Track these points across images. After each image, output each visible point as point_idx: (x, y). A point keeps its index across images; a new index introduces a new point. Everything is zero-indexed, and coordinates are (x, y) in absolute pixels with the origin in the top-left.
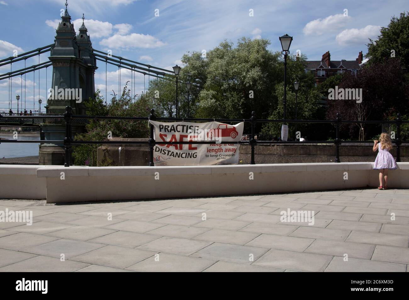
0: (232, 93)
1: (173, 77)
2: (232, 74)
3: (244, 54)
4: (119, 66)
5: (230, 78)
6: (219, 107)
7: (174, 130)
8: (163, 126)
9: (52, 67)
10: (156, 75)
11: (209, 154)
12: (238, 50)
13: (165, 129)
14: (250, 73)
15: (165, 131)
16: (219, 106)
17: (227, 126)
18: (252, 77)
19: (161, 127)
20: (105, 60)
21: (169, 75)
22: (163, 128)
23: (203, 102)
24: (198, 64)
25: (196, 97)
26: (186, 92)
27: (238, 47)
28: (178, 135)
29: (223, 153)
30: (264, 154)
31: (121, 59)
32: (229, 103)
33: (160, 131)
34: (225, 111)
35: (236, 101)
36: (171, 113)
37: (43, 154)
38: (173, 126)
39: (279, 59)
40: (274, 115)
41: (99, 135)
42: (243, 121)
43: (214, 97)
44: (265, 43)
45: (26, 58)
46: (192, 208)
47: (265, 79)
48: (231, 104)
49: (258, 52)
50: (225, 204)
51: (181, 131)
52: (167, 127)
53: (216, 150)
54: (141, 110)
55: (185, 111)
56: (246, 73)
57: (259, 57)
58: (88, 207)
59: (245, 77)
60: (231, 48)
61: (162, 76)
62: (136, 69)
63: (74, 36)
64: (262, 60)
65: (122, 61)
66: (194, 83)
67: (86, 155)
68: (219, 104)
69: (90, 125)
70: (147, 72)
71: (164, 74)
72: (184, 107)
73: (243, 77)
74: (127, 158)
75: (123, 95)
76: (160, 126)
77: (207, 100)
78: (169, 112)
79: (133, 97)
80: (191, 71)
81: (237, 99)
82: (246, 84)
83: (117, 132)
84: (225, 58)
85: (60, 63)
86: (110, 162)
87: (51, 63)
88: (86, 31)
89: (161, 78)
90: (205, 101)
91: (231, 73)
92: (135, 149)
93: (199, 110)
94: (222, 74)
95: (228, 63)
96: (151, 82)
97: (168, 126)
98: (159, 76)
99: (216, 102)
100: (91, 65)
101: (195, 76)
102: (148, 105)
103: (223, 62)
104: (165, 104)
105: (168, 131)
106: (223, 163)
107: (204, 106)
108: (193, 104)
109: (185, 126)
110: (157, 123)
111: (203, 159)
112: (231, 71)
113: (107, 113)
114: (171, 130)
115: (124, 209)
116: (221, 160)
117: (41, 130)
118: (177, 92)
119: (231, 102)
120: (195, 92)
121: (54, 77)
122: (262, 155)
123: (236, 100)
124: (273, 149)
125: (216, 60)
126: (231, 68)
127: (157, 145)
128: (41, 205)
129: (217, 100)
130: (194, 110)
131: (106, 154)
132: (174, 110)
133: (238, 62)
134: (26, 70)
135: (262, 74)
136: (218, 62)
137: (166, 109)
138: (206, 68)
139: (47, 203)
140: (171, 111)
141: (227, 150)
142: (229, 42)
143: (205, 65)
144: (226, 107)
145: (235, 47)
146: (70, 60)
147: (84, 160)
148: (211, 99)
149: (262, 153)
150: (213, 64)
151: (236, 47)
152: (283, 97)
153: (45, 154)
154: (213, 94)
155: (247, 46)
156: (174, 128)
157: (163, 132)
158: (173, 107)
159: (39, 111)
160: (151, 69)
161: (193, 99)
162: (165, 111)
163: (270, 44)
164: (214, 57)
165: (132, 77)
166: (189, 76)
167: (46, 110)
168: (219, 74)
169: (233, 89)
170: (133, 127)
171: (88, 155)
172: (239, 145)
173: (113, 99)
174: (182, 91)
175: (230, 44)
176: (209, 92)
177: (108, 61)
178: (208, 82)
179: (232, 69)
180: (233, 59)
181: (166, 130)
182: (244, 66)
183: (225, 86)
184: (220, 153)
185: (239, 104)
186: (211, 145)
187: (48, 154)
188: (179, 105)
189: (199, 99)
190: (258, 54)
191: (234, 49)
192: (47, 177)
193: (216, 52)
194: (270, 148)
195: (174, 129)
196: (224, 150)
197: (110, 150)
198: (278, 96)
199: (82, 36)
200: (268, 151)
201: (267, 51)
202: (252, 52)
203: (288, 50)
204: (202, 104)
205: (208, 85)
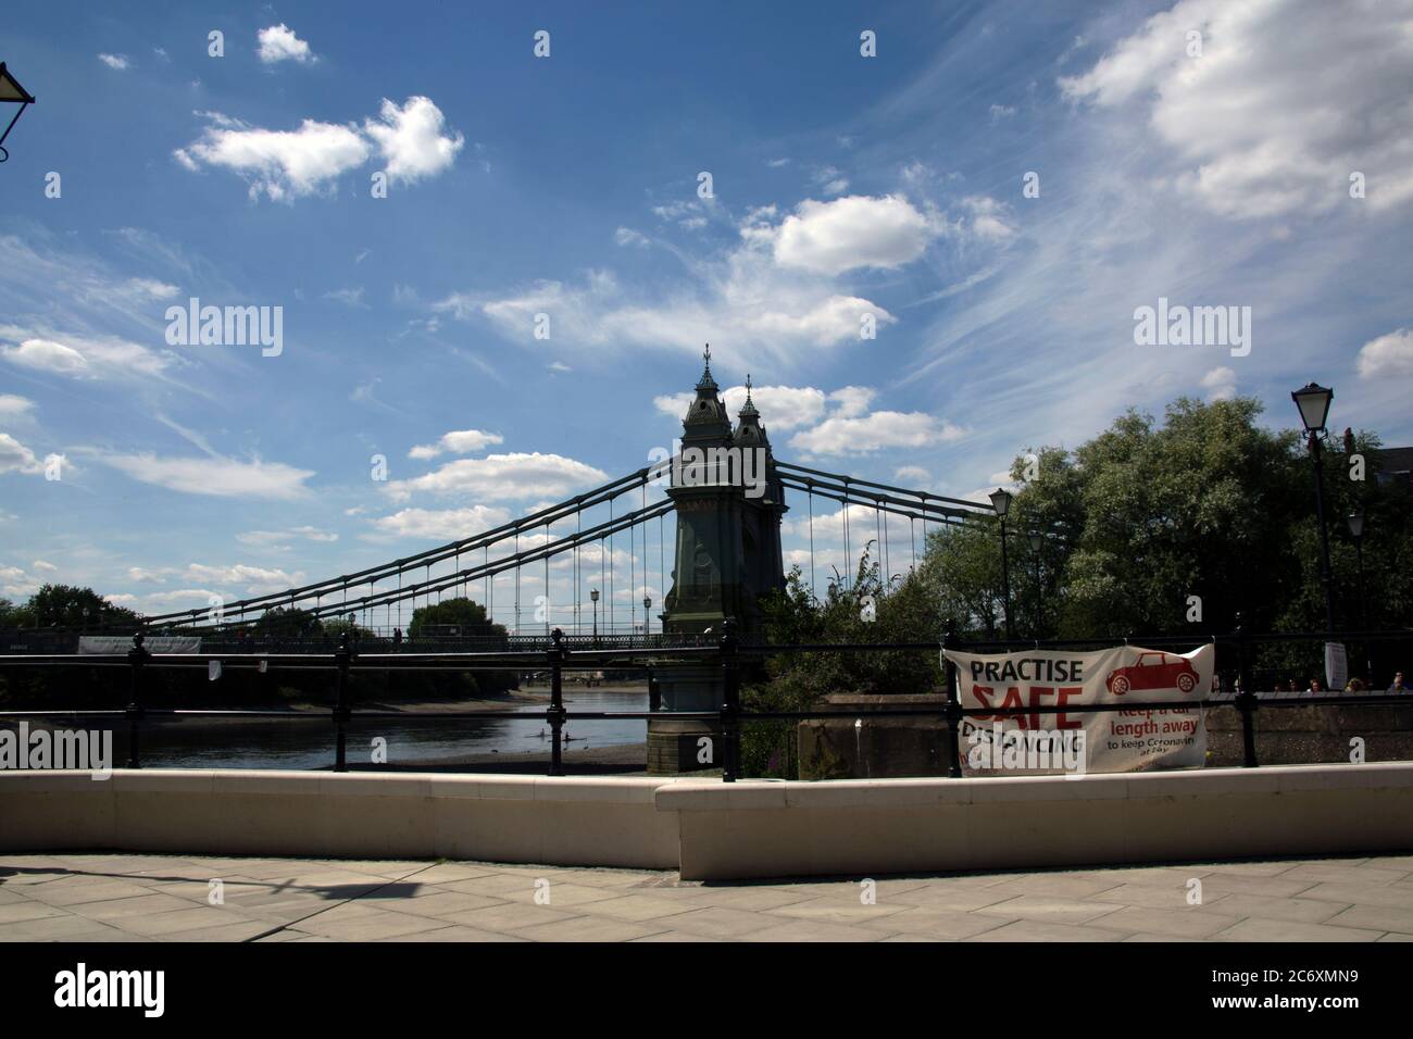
0: (1161, 556)
1: (992, 520)
2: (1159, 501)
3: (1187, 444)
4: (845, 501)
5: (1150, 514)
6: (1127, 598)
7: (1013, 674)
8: (981, 664)
9: (674, 512)
10: (943, 517)
11: (1118, 739)
12: (1169, 436)
13: (988, 672)
14: (1210, 497)
15: (989, 679)
16: (1127, 595)
17: (1163, 658)
18: (1217, 506)
19: (977, 667)
20: (806, 486)
21: (980, 516)
22: (981, 671)
23: (1080, 584)
24: (1058, 480)
25: (1060, 570)
26: (1030, 559)
27: (1168, 428)
28: (1024, 689)
29: (1157, 736)
30: (1278, 731)
31: (848, 480)
32: (1154, 585)
33: (975, 678)
34: (1143, 607)
35: (1175, 577)
36: (989, 618)
37: (658, 738)
38: (1009, 663)
39: (1292, 449)
40: (1295, 612)
41: (800, 686)
42: (1210, 641)
43: (1109, 568)
44: (1248, 409)
45: (612, 497)
46: (1081, 900)
47: (1256, 511)
48: (1162, 586)
49: (1227, 435)
50: (1178, 888)
51: (1033, 676)
52: (992, 667)
53: (1138, 729)
54: (911, 617)
55: (1028, 611)
56: (1199, 497)
57: (1234, 451)
58: (788, 894)
59: (1195, 509)
60: (1147, 430)
61: (960, 520)
62: (888, 505)
63: (726, 431)
64: (1242, 457)
65: (850, 486)
66: (1048, 535)
67: (768, 744)
68: (1125, 587)
69: (775, 662)
70: (919, 512)
71: (964, 514)
72: (1025, 600)
73: (1189, 509)
74: (877, 751)
75: (861, 578)
76: (973, 663)
77: (1089, 577)
78: (983, 617)
79: (885, 582)
80: (1039, 502)
81: (1178, 572)
82: (1199, 527)
83: (847, 678)
84: (1133, 458)
85: (696, 505)
86: (833, 761)
87: (672, 504)
88: (756, 416)
89: (959, 524)
90: (1084, 582)
91: (1154, 498)
92: (900, 725)
93: (1070, 607)
94: (1129, 504)
95: (1142, 472)
96: (932, 537)
97: (997, 665)
98: (950, 518)
99: (1116, 582)
100: (770, 502)
101: (1052, 514)
102: (928, 600)
103: (1129, 471)
104: (973, 596)
105: (997, 679)
106: (1159, 765)
107: (1083, 594)
108: (1052, 591)
109: (1044, 661)
110: (965, 658)
111: (1101, 753)
112: (1154, 495)
113: (820, 629)
114: (1004, 674)
115: (884, 900)
116: (1152, 757)
117: (651, 677)
118: (1005, 561)
119: (1160, 581)
120: (1054, 559)
121: (681, 540)
122: (1269, 734)
123: (1175, 574)
124: (1304, 715)
125: (1109, 466)
126: (1154, 484)
127: (966, 719)
128: (669, 886)
129: (1119, 577)
130: (1054, 608)
131: (823, 739)
132: (999, 610)
133: (1171, 467)
134: (614, 527)
135: (1245, 496)
136: (1116, 472)
137: (975, 610)
138: (1080, 490)
139: (683, 879)
140: (991, 613)
141: (1168, 727)
142: (1142, 414)
143: (1077, 482)
144: (1146, 597)
145: (1158, 426)
146: (720, 493)
147: (763, 755)
148: (1103, 575)
149: (1271, 728)
150: (1101, 479)
151: (1162, 428)
152: (1315, 560)
153: (662, 738)
154: (1105, 561)
155: (1194, 420)
156: (1012, 668)
157: (982, 683)
158: (996, 601)
159: (646, 627)
160: (927, 502)
161: (1048, 577)
162: (973, 615)
163: (1262, 411)
164: (1101, 460)
165: (878, 525)
166: (1035, 515)
167: (661, 626)
168: (1120, 503)
169: (1162, 542)
170: (890, 662)
171: (774, 743)
172: (1204, 713)
173: (830, 587)
174: (1018, 557)
175: (1145, 421)
176: (1093, 557)
177: (813, 488)
178: (1091, 529)
179: (1157, 489)
180: (1155, 462)
181: (991, 675)
182: (1192, 478)
183: (1140, 536)
184: (1150, 736)
185: (1184, 586)
186: (1121, 715)
187: (670, 739)
188: (1012, 595)
189: (1066, 578)
190: (1230, 442)
191: (1155, 432)
192: (680, 811)
193: (1106, 444)
194: (1295, 711)
195: (1012, 672)
196: (1161, 727)
197: (830, 729)
198: (1300, 557)
199: (746, 431)
200: (1289, 721)
201: (1254, 432)
202: (1211, 438)
203: (1322, 428)
204: (1077, 590)
205: (1090, 537)
